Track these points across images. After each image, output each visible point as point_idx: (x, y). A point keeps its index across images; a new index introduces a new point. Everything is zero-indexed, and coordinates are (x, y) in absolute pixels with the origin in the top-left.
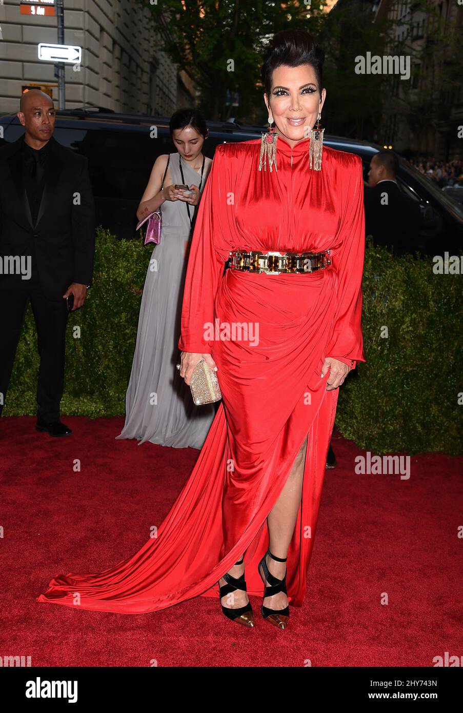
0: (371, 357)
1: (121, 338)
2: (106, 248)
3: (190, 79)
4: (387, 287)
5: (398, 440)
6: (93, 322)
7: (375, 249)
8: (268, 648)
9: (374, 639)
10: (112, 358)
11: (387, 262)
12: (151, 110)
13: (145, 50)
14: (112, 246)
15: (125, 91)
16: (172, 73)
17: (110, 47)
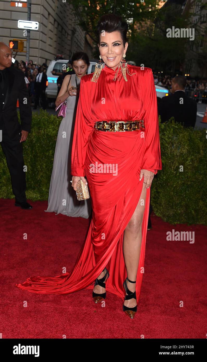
0: (171, 176)
1: (49, 162)
2: (44, 119)
3: (91, 39)
4: (180, 142)
5: (183, 218)
6: (36, 154)
7: (175, 123)
8: (112, 314)
9: (163, 312)
10: (45, 172)
11: (180, 130)
12: (71, 53)
13: (70, 24)
14: (47, 118)
15: (59, 44)
16: (83, 35)
17: (53, 22)
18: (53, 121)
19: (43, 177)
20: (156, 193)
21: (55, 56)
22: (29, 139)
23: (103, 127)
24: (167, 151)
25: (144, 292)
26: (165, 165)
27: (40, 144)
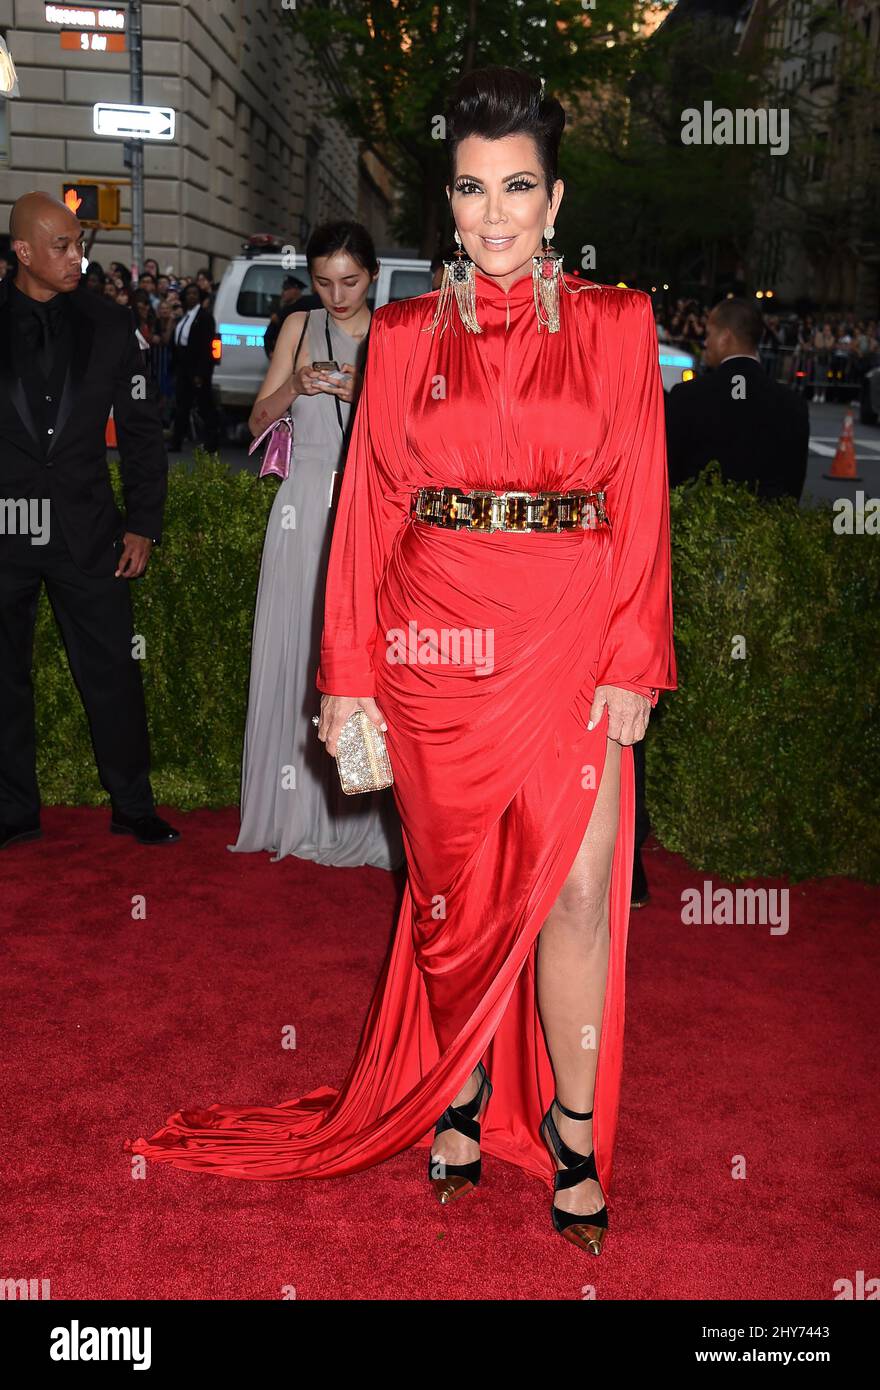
0: (714, 693)
1: (237, 657)
2: (210, 488)
3: (382, 168)
4: (746, 559)
5: (768, 853)
6: (185, 627)
8: (507, 1244)
9: (709, 1230)
10: (222, 696)
11: (746, 512)
13: (297, 113)
14: (222, 483)
15: (258, 192)
16: (350, 155)
17: (231, 108)
18: (248, 496)
19: (218, 716)
20: (660, 759)
21: (244, 241)
22: (157, 570)
23: (445, 512)
24: (698, 594)
25: (630, 1152)
26: (693, 648)
27: (200, 589)
